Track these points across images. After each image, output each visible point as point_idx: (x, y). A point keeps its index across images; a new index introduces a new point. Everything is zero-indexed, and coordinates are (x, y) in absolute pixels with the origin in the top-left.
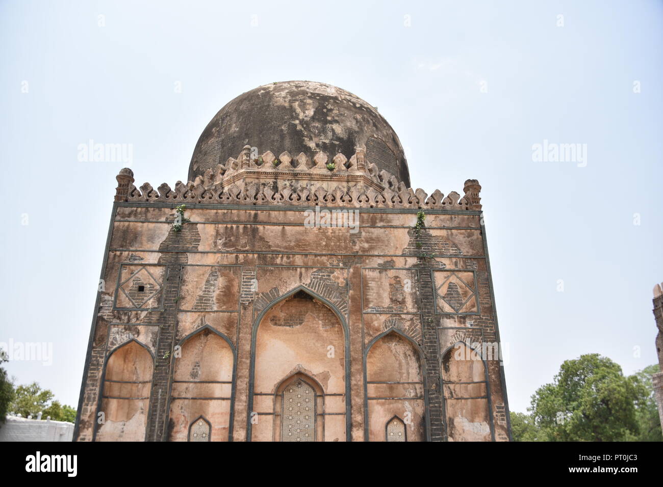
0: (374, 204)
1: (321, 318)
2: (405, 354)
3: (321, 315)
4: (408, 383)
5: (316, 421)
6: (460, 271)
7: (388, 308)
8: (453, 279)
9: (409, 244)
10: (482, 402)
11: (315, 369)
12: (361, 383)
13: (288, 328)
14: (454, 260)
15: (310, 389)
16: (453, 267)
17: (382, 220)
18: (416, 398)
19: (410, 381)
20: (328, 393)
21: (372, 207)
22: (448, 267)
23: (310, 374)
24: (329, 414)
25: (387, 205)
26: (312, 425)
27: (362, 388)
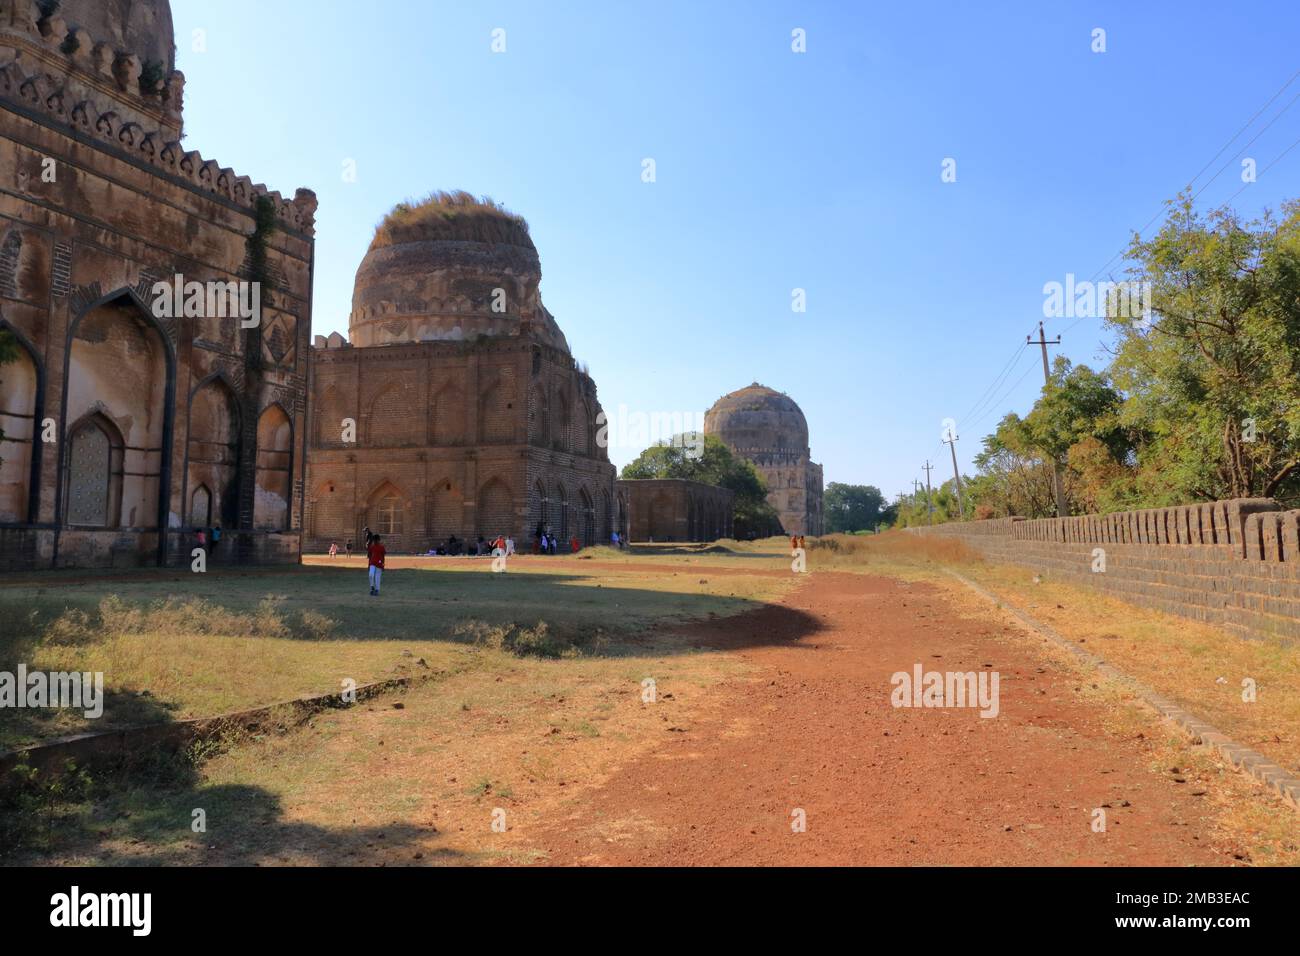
0: (216, 188)
1: (128, 337)
2: (219, 406)
3: (127, 332)
4: (219, 444)
5: (109, 481)
6: (286, 312)
7: (218, 344)
8: (278, 322)
9: (245, 262)
10: (282, 474)
11: (117, 411)
12: (184, 439)
13: (87, 343)
14: (283, 296)
15: (104, 437)
16: (281, 306)
17: (221, 216)
18: (223, 463)
19: (220, 442)
20: (130, 446)
21: (213, 190)
22: (277, 304)
23: (110, 417)
24: (129, 474)
25: (228, 194)
26: (105, 488)
27: (184, 446)
